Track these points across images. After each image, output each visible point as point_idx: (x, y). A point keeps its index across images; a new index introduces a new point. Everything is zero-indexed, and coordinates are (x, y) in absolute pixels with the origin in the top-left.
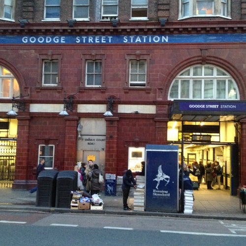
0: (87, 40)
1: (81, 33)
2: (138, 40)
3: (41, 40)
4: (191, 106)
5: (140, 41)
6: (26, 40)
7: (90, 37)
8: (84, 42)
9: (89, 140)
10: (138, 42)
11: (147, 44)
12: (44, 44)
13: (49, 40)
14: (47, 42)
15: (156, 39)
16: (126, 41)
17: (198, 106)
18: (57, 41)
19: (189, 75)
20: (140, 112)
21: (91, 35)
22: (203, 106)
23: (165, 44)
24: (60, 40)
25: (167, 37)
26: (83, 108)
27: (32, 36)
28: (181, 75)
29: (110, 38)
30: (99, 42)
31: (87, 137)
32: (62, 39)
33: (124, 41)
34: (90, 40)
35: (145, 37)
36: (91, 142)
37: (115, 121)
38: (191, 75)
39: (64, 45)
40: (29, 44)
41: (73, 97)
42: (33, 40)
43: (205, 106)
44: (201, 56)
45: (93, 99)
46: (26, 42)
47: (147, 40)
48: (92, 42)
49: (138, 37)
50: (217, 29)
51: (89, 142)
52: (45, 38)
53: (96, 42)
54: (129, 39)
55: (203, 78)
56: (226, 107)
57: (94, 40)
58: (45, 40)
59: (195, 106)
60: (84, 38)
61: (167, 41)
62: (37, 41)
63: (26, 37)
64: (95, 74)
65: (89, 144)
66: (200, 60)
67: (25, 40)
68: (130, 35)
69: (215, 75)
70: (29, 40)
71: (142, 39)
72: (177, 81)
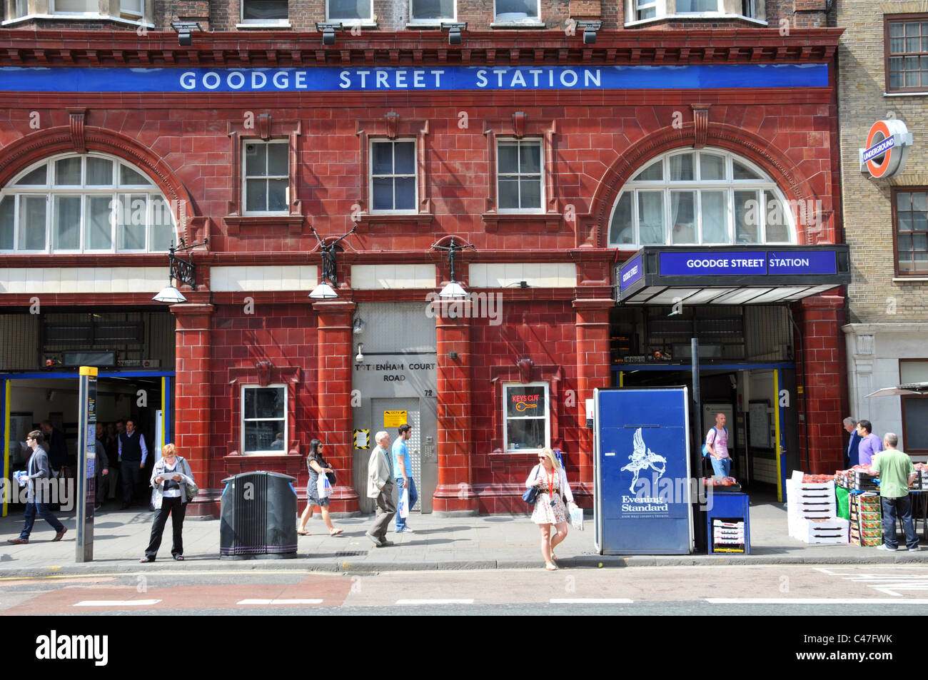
0: (372, 79)
1: (358, 60)
2: (518, 80)
3: (236, 80)
4: (691, 264)
5: (524, 85)
6: (193, 82)
7: (379, 73)
8: (363, 86)
9: (386, 367)
10: (518, 86)
11: (544, 92)
12: (248, 94)
13: (259, 80)
14: (254, 86)
15: (568, 79)
16: (483, 83)
17: (710, 263)
18: (283, 84)
19: (660, 177)
20: (533, 283)
21: (383, 67)
22: (725, 263)
23: (593, 91)
24: (292, 82)
25: (598, 72)
26: (366, 278)
27: (207, 70)
28: (638, 178)
29: (438, 73)
30: (405, 86)
31: (381, 360)
32: (298, 79)
33: (479, 84)
34: (379, 80)
35: (536, 73)
36: (394, 373)
38: (667, 179)
39: (303, 95)
40: (200, 93)
42: (212, 80)
43: (730, 263)
44: (693, 126)
45: (394, 250)
46: (193, 86)
47: (543, 78)
48: (387, 85)
49: (518, 73)
51: (388, 373)
52: (248, 76)
53: (398, 85)
54: (492, 77)
55: (698, 187)
56: (783, 263)
57: (391, 80)
58: (248, 82)
59: (702, 263)
60: (363, 74)
61: (598, 83)
62: (224, 83)
63: (194, 74)
64: (397, 179)
65: (386, 378)
66: (691, 137)
67: (187, 81)
68: (496, 66)
69: (731, 177)
70: (199, 82)
71: (528, 77)
72: (627, 195)
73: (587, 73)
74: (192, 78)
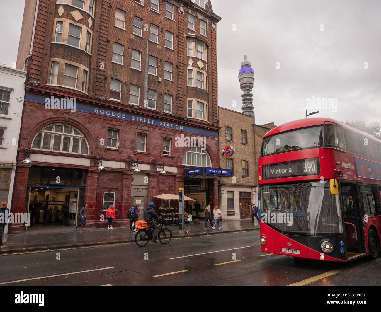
3: (108, 113)
6: (98, 111)
7: (141, 118)
8: (137, 120)
9: (138, 189)
10: (168, 127)
11: (173, 129)
12: (111, 117)
13: (114, 114)
14: (113, 115)
15: (177, 127)
18: (119, 116)
20: (170, 171)
24: (122, 116)
25: (182, 127)
27: (102, 109)
29: (153, 121)
30: (146, 122)
31: (137, 187)
33: (161, 125)
34: (141, 119)
37: (155, 176)
39: (124, 120)
40: (99, 115)
41: (131, 158)
42: (102, 112)
43: (216, 171)
45: (142, 160)
46: (98, 112)
47: (173, 126)
49: (168, 124)
52: (111, 112)
54: (163, 124)
55: (197, 153)
57: (143, 120)
58: (111, 114)
59: (211, 171)
60: (138, 118)
61: (182, 129)
62: (105, 113)
63: (98, 109)
64: (141, 143)
65: (137, 191)
67: (96, 111)
68: (164, 121)
69: (201, 152)
70: (99, 111)
71: (170, 126)
73: (180, 126)
74: (98, 110)
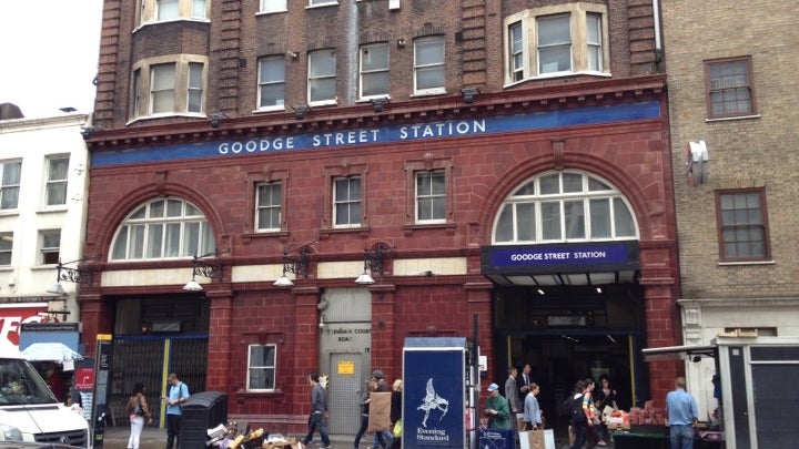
0: (333, 140)
1: (322, 128)
2: (428, 132)
3: (251, 147)
4: (515, 258)
5: (432, 135)
6: (226, 149)
7: (337, 135)
8: (328, 144)
9: (340, 331)
10: (428, 136)
11: (446, 139)
12: (258, 155)
13: (265, 145)
14: (262, 149)
15: (462, 129)
16: (405, 135)
17: (528, 257)
18: (279, 146)
19: (532, 193)
20: (436, 272)
21: (339, 131)
22: (539, 257)
23: (480, 136)
24: (284, 145)
25: (484, 122)
26: (328, 271)
27: (235, 141)
28: (518, 193)
29: (375, 132)
30: (354, 141)
31: (337, 327)
32: (288, 142)
33: (402, 137)
34: (337, 139)
35: (440, 126)
36: (345, 335)
37: (386, 292)
38: (537, 193)
39: (291, 152)
40: (231, 156)
41: (307, 249)
42: (237, 148)
43: (543, 256)
44: (552, 155)
45: (346, 251)
46: (226, 152)
47: (445, 130)
48: (343, 142)
49: (428, 127)
50: (598, 97)
51: (341, 335)
52: (258, 143)
53: (350, 142)
54: (411, 132)
55: (561, 198)
56: (584, 255)
57: (346, 139)
58: (258, 147)
59: (522, 257)
60: (328, 136)
61: (483, 129)
62: (244, 148)
64: (351, 203)
65: (340, 339)
66: (552, 162)
67: (223, 149)
68: (414, 124)
69: (586, 190)
70: (230, 149)
71: (435, 130)
72: (509, 207)
73: (476, 123)
74: (226, 146)
